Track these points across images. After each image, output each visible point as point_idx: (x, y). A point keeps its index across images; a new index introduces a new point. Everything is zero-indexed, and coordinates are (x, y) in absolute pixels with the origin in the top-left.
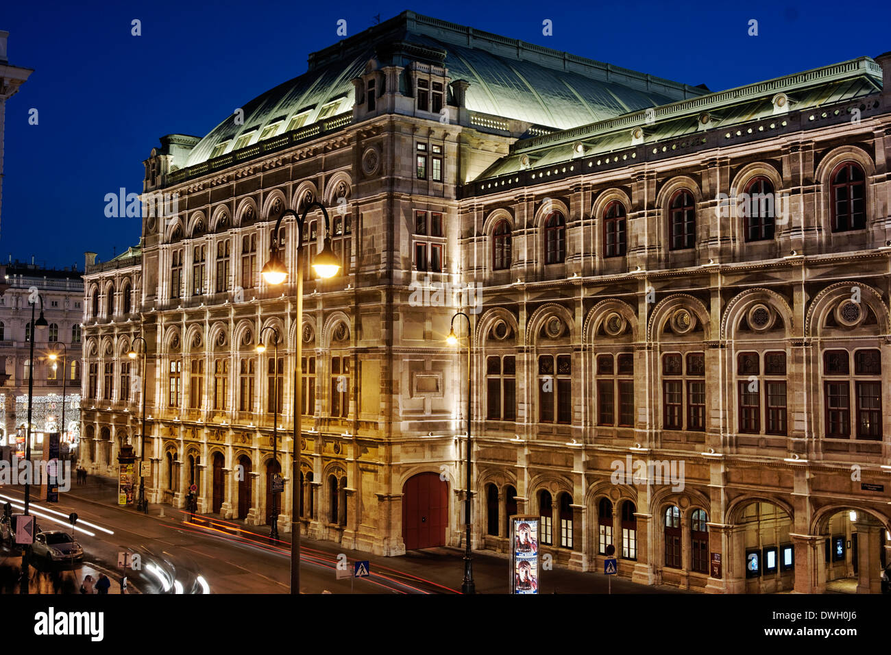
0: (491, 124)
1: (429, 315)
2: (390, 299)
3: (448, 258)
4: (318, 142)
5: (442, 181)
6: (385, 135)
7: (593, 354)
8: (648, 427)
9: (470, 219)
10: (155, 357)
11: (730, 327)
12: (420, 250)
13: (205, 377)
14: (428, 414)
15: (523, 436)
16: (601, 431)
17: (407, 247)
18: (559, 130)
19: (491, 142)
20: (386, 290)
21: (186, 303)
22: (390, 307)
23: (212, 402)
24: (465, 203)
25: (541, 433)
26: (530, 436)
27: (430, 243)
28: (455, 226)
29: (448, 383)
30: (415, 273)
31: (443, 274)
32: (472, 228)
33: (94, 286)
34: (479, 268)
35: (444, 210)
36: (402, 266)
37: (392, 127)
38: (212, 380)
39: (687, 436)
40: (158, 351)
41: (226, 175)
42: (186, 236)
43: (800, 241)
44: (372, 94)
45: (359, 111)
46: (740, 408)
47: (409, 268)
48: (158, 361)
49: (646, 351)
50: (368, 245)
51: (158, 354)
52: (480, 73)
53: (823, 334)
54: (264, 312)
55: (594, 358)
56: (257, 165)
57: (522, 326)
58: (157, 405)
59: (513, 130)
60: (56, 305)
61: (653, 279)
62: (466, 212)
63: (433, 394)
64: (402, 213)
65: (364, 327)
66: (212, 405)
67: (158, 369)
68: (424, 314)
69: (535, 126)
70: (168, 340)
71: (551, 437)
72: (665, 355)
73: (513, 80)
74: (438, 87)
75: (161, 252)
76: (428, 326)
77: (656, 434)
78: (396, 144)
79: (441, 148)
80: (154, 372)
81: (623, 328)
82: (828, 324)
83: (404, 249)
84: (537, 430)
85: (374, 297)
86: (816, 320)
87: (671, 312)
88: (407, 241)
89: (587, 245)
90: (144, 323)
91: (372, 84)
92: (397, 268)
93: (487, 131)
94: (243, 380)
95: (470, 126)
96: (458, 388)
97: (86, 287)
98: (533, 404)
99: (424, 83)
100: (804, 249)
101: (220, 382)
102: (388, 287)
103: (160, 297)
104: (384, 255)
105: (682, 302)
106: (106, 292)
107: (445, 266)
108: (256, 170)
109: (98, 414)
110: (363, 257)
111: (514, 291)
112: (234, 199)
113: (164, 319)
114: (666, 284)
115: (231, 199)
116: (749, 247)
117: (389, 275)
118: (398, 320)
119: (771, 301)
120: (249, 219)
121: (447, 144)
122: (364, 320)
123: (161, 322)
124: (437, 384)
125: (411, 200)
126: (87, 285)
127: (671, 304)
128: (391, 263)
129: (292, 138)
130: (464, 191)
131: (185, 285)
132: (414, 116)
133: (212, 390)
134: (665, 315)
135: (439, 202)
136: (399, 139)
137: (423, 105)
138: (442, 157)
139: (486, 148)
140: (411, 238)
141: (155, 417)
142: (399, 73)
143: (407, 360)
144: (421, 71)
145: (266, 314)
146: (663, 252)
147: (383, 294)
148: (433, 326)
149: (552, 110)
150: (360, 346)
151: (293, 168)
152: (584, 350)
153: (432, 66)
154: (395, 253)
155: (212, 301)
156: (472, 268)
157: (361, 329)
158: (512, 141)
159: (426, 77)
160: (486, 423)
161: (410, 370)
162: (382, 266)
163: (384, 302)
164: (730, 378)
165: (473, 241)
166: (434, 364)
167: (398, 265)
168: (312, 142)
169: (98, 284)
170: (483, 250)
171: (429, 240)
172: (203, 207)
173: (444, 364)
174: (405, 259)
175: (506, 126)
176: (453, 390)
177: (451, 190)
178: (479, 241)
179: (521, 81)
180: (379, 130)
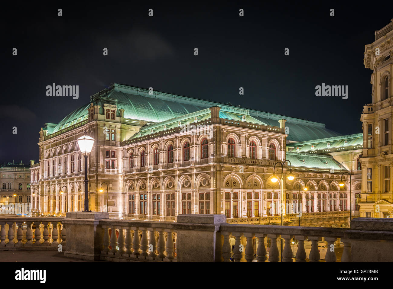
0: (133, 122)
1: (111, 182)
2: (97, 178)
3: (117, 165)
4: (80, 128)
5: (115, 141)
6: (95, 127)
7: (151, 194)
8: (162, 215)
9: (124, 152)
10: (44, 195)
11: (180, 186)
12: (108, 162)
13: (56, 201)
14: (111, 212)
15: (135, 218)
16: (153, 216)
17: (103, 162)
18: (157, 123)
19: (133, 128)
20: (96, 175)
21: (51, 178)
22: (97, 180)
23: (58, 209)
24: (122, 147)
25: (140, 217)
26: (137, 218)
27: (111, 160)
28: (120, 154)
29: (118, 203)
30: (106, 170)
31: (115, 170)
32: (124, 155)
33: (37, 171)
34: (126, 168)
35: (116, 150)
36: (101, 167)
37: (97, 125)
38: (58, 202)
39: (171, 218)
40: (45, 193)
41: (59, 137)
42: (51, 156)
43: (193, 161)
44: (92, 114)
45: (89, 119)
46: (183, 209)
47: (103, 167)
48: (45, 196)
49: (162, 193)
50: (92, 161)
51: (44, 194)
52: (134, 105)
53: (199, 188)
54: (70, 181)
55: (152, 195)
56: (67, 135)
57: (135, 186)
58: (45, 210)
59: (141, 124)
60: (29, 177)
61: (164, 172)
62: (123, 150)
63: (113, 206)
64: (101, 151)
65: (92, 186)
66: (59, 210)
67: (45, 199)
68: (109, 182)
69: (149, 122)
70: (47, 190)
71: (143, 218)
72: (167, 194)
73: (147, 106)
74: (114, 111)
75: (45, 161)
76: (111, 185)
77: (164, 217)
78: (98, 130)
79: (115, 130)
80: (44, 200)
81: (158, 186)
82: (200, 185)
83: (102, 162)
84: (139, 217)
85: (93, 177)
86: (197, 184)
87: (168, 181)
88: (103, 160)
89: (150, 162)
90: (41, 184)
91: (92, 110)
92: (99, 168)
93: (131, 124)
94: (66, 202)
95: (124, 123)
96: (121, 204)
97: (31, 172)
98: (138, 209)
99: (108, 110)
100: (195, 164)
101: (60, 203)
102: (96, 174)
103: (44, 176)
104: (95, 164)
105: (170, 179)
106: (37, 174)
107: (116, 167)
108: (67, 136)
109: (36, 214)
110: (91, 164)
111: (134, 175)
112: (62, 145)
113: (46, 183)
114: (166, 173)
115: (67, 143)
116: (185, 163)
117: (97, 170)
118: (100, 184)
119: (188, 178)
120: (66, 151)
121: (116, 129)
122: (92, 184)
123: (45, 184)
124: (114, 203)
125: (104, 147)
126: (31, 171)
127: (168, 179)
128: (97, 167)
129: (75, 126)
130: (122, 144)
131: (51, 172)
132: (105, 121)
133: (58, 205)
134: (167, 182)
135: (114, 148)
136: (99, 128)
137: (108, 117)
138: (115, 133)
139: (131, 130)
140: (104, 159)
141: (44, 214)
142: (99, 108)
143: (104, 196)
144: (107, 107)
145: (70, 182)
146: (166, 164)
147: (95, 176)
148: (113, 185)
149: (159, 116)
150: (91, 192)
151: (76, 136)
152: (149, 193)
153: (111, 105)
154: (98, 164)
155: (63, 177)
156: (124, 168)
157: (91, 187)
158: (140, 127)
159: (109, 108)
160: (128, 215)
161: (104, 199)
162: (95, 167)
163: (95, 178)
164: (180, 201)
165: (124, 159)
166: (113, 197)
167: (99, 167)
168: (79, 128)
169: (34, 171)
170: (127, 162)
171: (111, 159)
172: (54, 148)
173: (116, 197)
174: (102, 165)
175: (138, 123)
176: (120, 205)
177: (119, 144)
178: (126, 159)
179: (150, 107)
180: (94, 125)
